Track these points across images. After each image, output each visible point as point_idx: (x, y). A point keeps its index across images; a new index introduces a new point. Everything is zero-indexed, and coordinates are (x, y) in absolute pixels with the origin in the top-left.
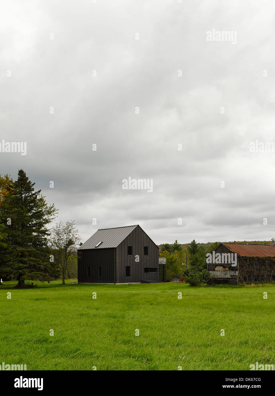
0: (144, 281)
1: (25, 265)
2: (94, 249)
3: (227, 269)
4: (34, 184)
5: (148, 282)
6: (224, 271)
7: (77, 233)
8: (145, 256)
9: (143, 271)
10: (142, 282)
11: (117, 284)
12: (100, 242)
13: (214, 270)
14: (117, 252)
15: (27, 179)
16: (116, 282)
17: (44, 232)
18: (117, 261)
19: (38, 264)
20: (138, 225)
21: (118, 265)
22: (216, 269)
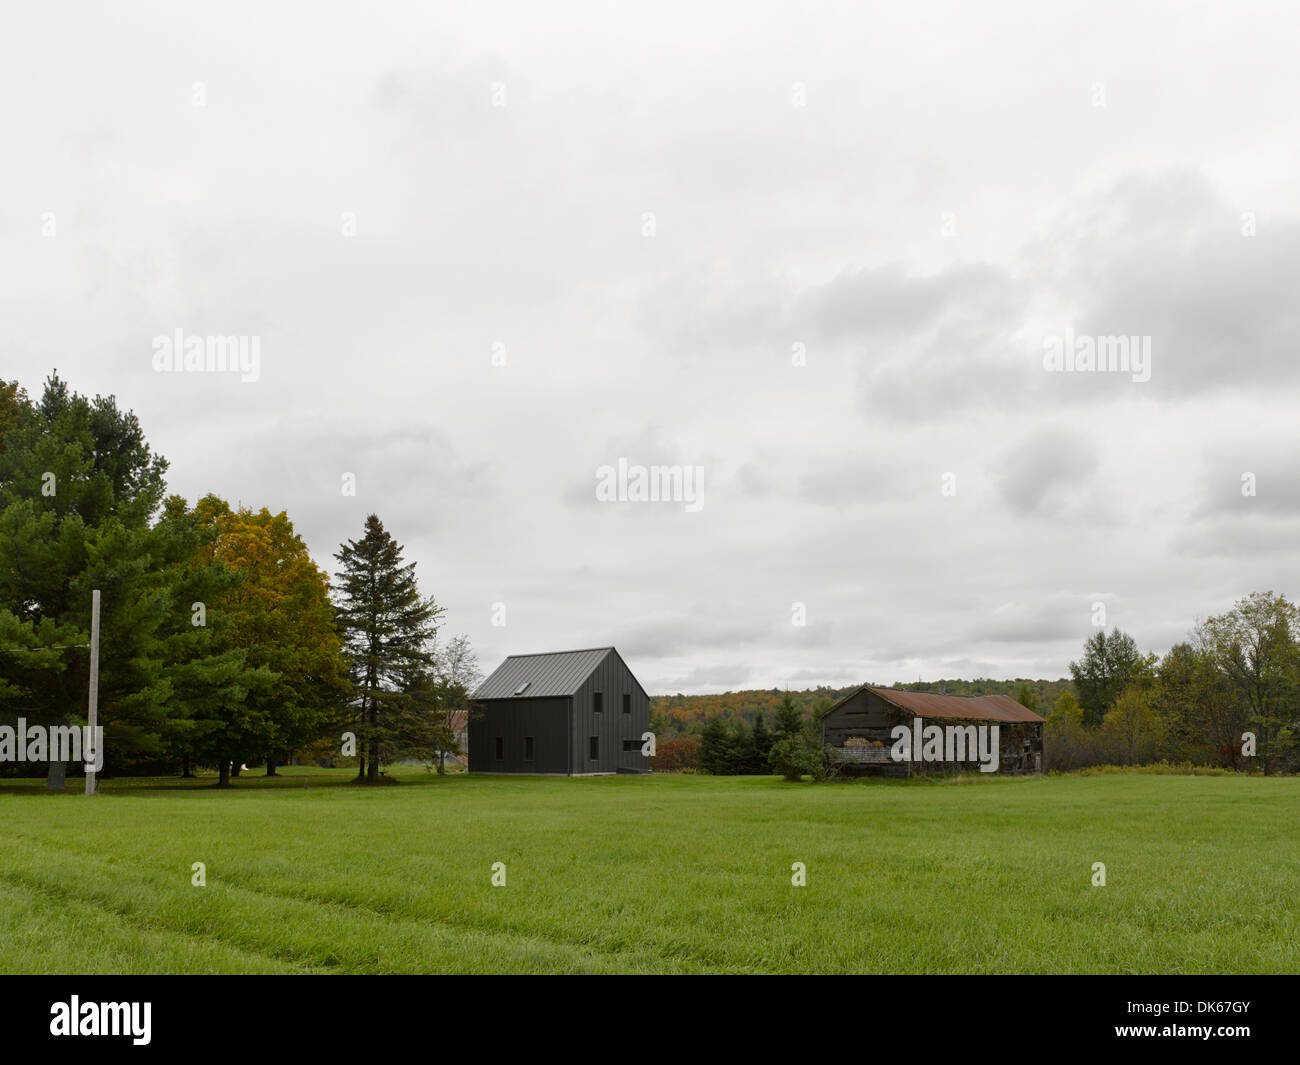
0: (623, 769)
1: (391, 732)
2: (512, 699)
3: (878, 743)
4: (401, 548)
5: (636, 772)
6: (871, 748)
7: (475, 663)
8: (625, 714)
9: (621, 747)
10: (620, 771)
11: (574, 775)
12: (526, 685)
13: (842, 746)
14: (575, 706)
15: (388, 535)
16: (572, 772)
17: (427, 659)
18: (575, 724)
19: (419, 729)
20: (614, 649)
21: (575, 734)
22: (848, 743)
